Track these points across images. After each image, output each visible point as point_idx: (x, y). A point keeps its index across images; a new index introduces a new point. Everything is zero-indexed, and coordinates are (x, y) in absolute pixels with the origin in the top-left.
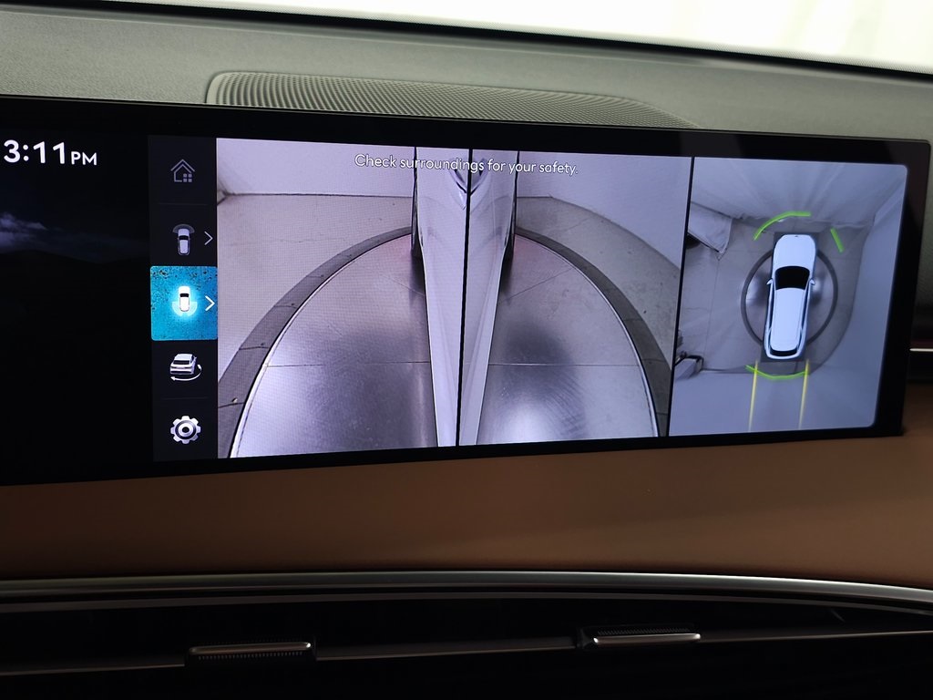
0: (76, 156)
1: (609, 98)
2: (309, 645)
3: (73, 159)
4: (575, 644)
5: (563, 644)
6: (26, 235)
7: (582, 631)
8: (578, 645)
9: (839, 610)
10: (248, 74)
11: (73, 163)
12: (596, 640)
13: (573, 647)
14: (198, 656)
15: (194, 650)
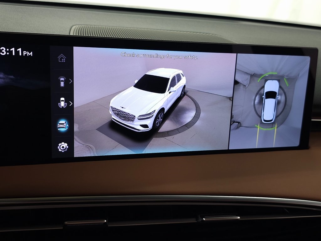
1: (208, 34)
2: (106, 221)
3: (24, 54)
4: (197, 220)
5: (193, 221)
6: (8, 80)
7: (199, 216)
9: (288, 208)
10: (84, 26)
11: (24, 55)
12: (204, 219)
13: (196, 222)
14: (67, 225)
15: (66, 223)
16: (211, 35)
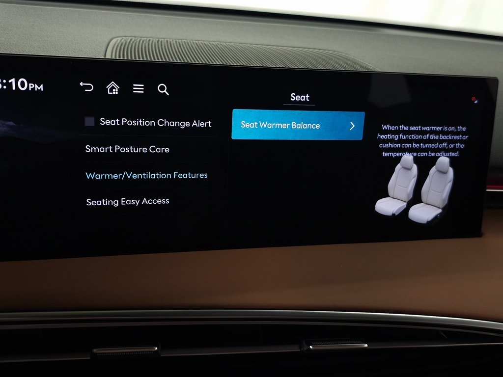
0: (32, 86)
2: (156, 348)
3: (30, 87)
4: (300, 348)
5: (295, 349)
6: (5, 128)
7: (304, 341)
8: (302, 349)
9: (444, 332)
11: (30, 90)
12: (311, 347)
13: (300, 350)
14: (97, 354)
15: (95, 350)
16: (331, 52)
